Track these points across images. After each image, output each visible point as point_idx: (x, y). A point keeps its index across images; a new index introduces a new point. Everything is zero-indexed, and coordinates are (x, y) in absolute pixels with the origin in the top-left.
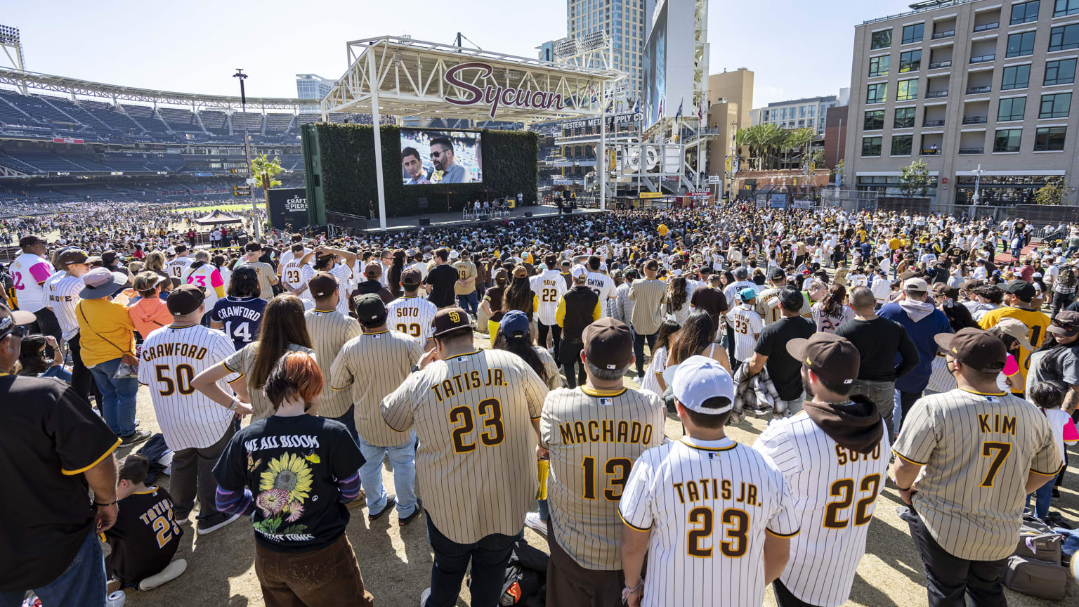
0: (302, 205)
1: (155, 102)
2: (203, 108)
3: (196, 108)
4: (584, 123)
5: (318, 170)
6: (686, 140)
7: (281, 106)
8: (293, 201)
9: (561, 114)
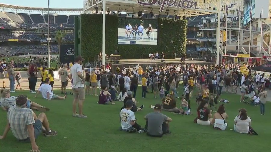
0: (73, 53)
1: (29, 12)
2: (46, 14)
3: (43, 13)
4: (214, 20)
5: (80, 37)
6: (265, 30)
7: (75, 12)
8: (69, 50)
9: (198, 12)
